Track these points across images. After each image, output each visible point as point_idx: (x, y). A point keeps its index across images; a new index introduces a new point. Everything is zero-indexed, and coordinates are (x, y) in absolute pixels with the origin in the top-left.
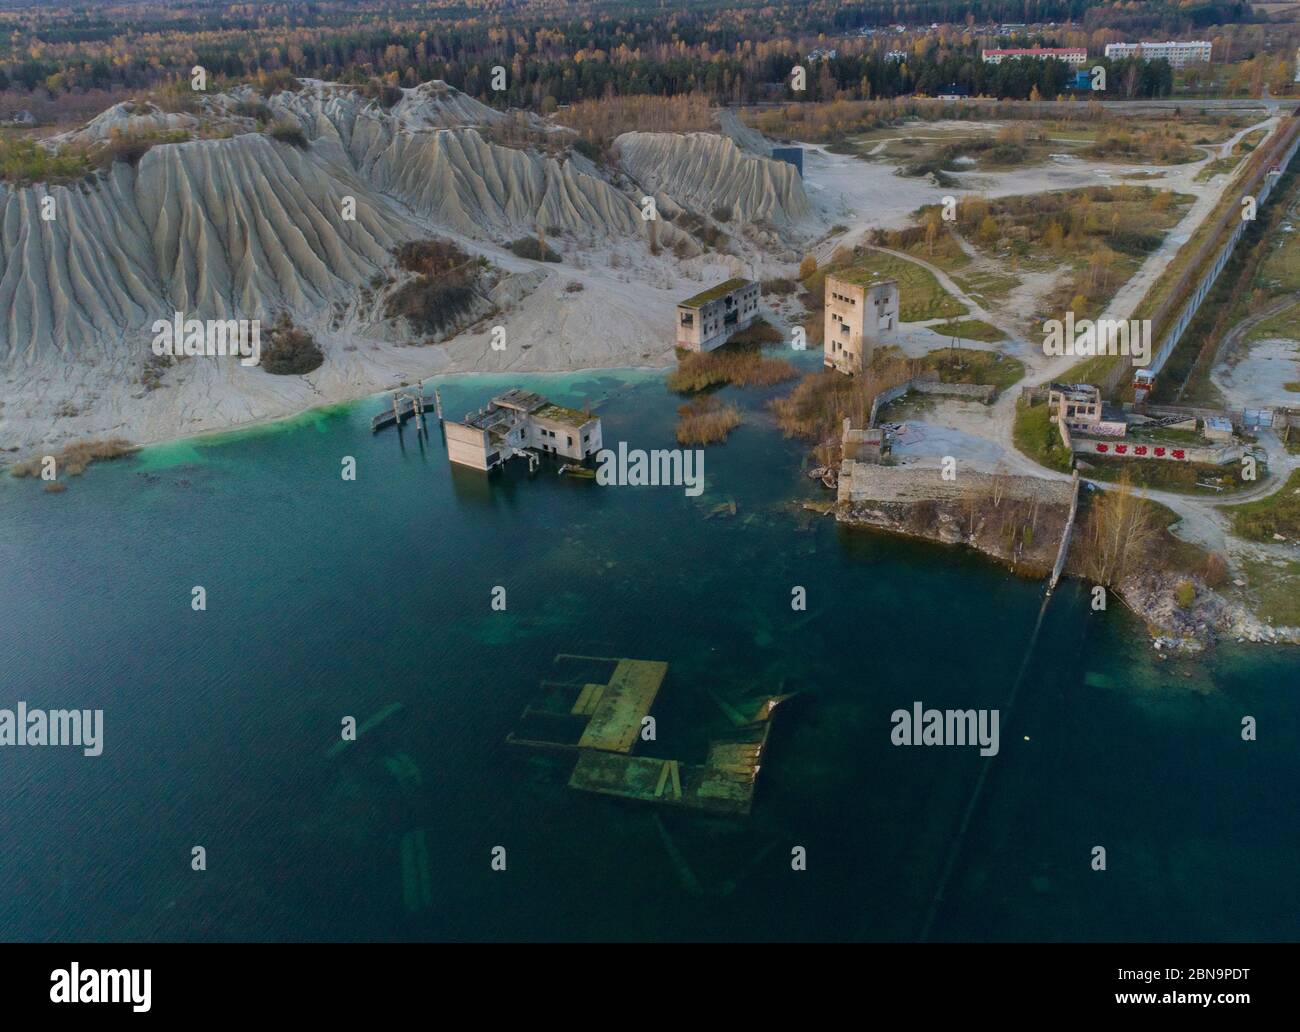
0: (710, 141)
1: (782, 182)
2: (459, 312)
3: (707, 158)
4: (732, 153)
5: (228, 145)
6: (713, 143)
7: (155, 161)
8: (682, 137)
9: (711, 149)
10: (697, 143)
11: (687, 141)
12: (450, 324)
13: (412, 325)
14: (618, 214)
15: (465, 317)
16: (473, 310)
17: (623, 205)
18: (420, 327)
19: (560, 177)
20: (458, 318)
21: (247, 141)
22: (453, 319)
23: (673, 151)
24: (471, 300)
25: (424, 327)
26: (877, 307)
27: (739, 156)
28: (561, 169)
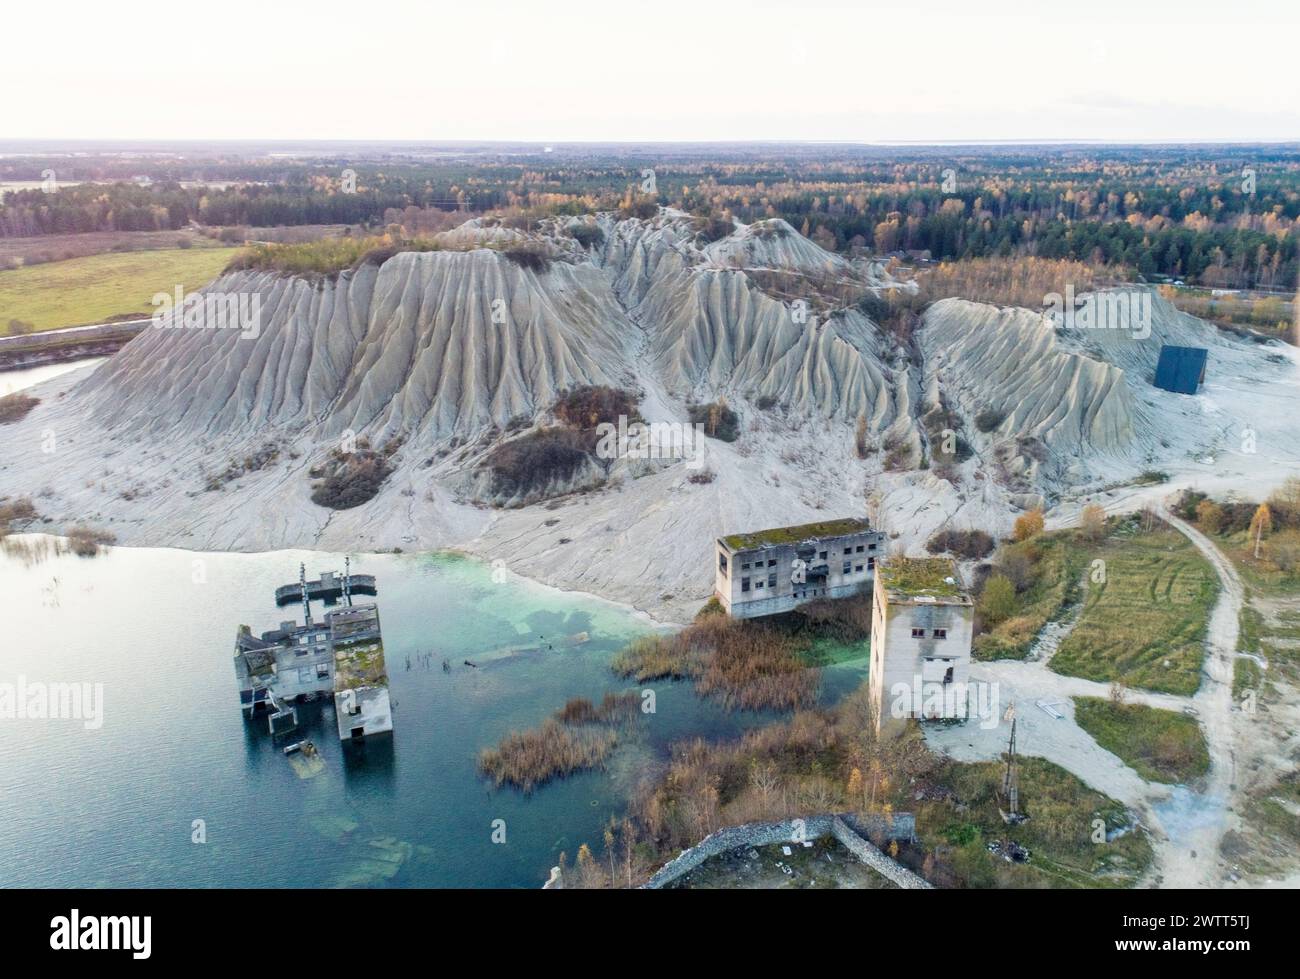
0: (1026, 321)
1: (1096, 390)
2: (556, 478)
3: (1013, 343)
4: (1046, 340)
5: (459, 259)
6: (1029, 325)
7: (393, 268)
8: (997, 310)
9: (1025, 331)
10: (1012, 321)
11: (1002, 316)
12: (536, 489)
13: (495, 481)
14: (858, 397)
15: (561, 484)
16: (575, 477)
17: (870, 386)
18: (500, 485)
19: (812, 339)
20: (551, 483)
21: (478, 256)
22: (545, 485)
23: (980, 327)
24: (579, 465)
25: (505, 486)
26: (917, 641)
27: (1053, 345)
28: (817, 329)
